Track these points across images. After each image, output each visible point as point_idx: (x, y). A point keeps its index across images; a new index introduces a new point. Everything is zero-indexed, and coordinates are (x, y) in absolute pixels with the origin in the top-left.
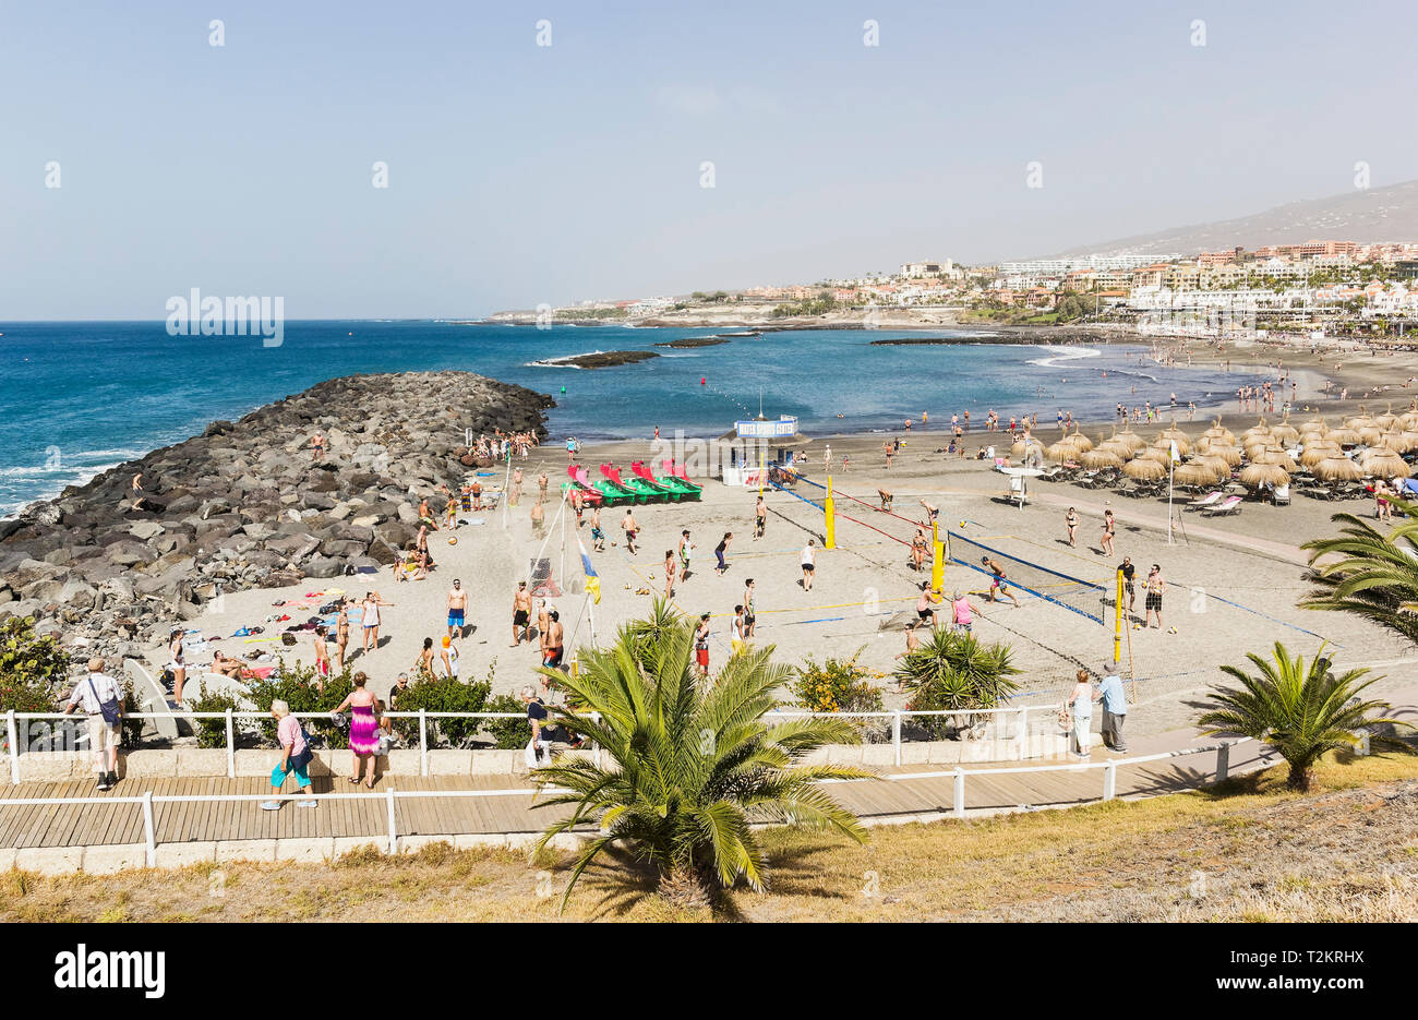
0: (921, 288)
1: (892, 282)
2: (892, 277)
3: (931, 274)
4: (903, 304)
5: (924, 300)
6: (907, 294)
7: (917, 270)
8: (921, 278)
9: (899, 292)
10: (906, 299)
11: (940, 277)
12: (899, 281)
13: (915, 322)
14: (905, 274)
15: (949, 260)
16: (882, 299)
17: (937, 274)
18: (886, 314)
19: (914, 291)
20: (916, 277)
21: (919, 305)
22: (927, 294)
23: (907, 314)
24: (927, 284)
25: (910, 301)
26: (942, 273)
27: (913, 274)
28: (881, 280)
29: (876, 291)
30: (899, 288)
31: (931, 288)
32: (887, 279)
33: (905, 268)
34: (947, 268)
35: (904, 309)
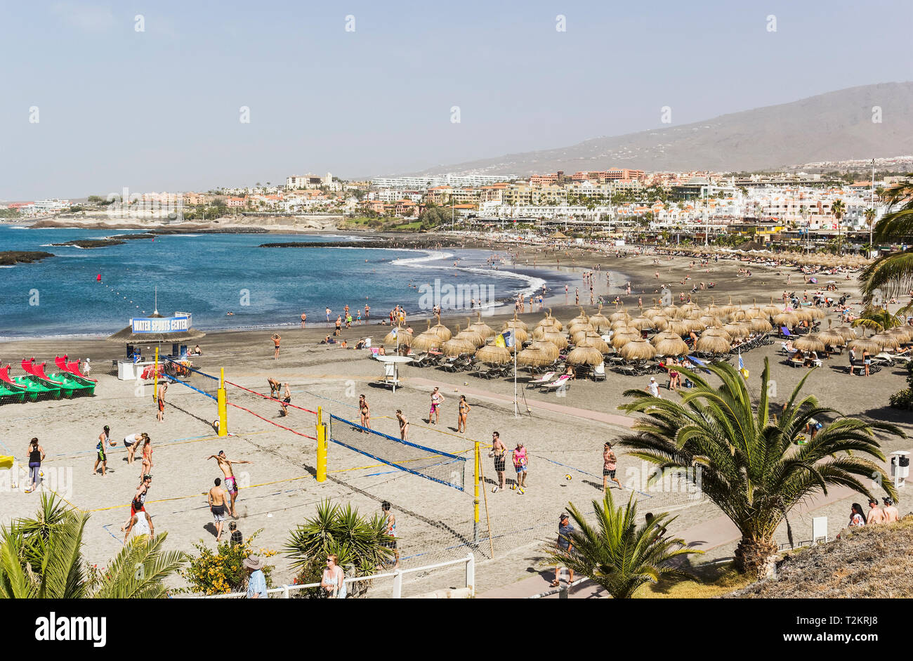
0: (305, 198)
1: (279, 192)
2: (279, 187)
3: (313, 186)
4: (289, 212)
5: (307, 208)
6: (292, 202)
7: (302, 181)
8: (305, 189)
9: (286, 201)
10: (292, 207)
11: (321, 188)
12: (285, 191)
13: (300, 228)
14: (291, 185)
15: (329, 174)
16: (270, 206)
17: (319, 186)
18: (274, 220)
19: (299, 200)
20: (300, 188)
21: (303, 212)
22: (310, 203)
23: (293, 221)
24: (310, 194)
25: (296, 209)
26: (323, 185)
27: (297, 184)
28: (270, 190)
29: (265, 200)
30: (285, 197)
31: (314, 198)
32: (275, 189)
33: (291, 180)
34: (327, 181)
35: (290, 215)
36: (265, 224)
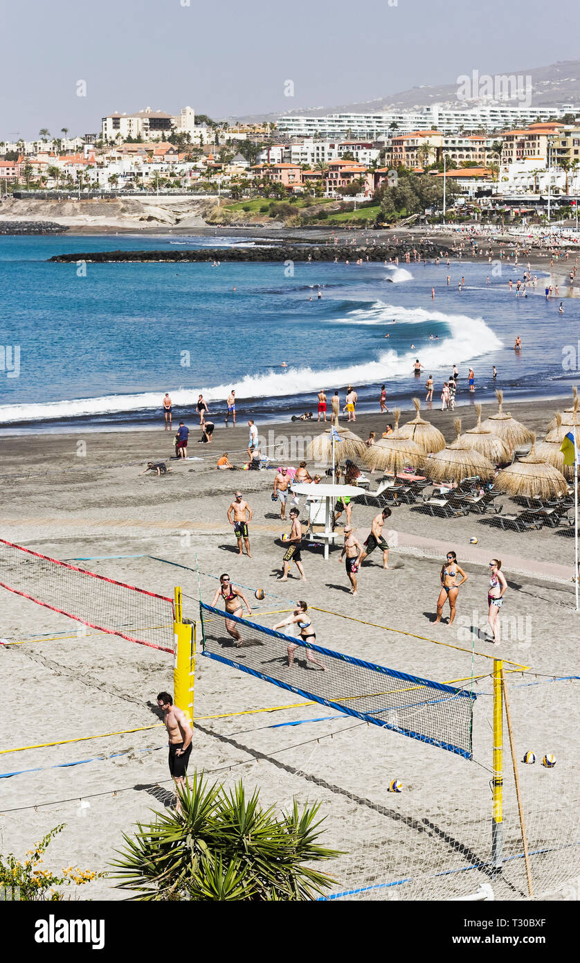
0: (139, 159)
1: (87, 147)
2: (87, 138)
3: (157, 134)
4: (107, 188)
5: (145, 180)
6: (114, 169)
7: (133, 126)
8: (139, 140)
9: (101, 165)
10: (113, 179)
11: (173, 139)
12: (99, 146)
13: (131, 221)
14: (111, 133)
15: (188, 109)
16: (70, 178)
17: (168, 134)
18: (77, 206)
19: (126, 164)
20: (129, 140)
21: (136, 189)
22: (150, 170)
23: (116, 207)
24: (150, 153)
25: (122, 182)
26: (178, 131)
27: (124, 130)
28: (68, 144)
29: (59, 163)
30: (100, 159)
31: (158, 159)
32: (79, 142)
33: (110, 122)
34: (185, 124)
35: (112, 196)
36: (60, 214)
